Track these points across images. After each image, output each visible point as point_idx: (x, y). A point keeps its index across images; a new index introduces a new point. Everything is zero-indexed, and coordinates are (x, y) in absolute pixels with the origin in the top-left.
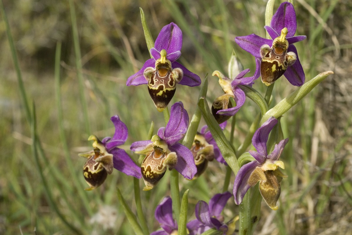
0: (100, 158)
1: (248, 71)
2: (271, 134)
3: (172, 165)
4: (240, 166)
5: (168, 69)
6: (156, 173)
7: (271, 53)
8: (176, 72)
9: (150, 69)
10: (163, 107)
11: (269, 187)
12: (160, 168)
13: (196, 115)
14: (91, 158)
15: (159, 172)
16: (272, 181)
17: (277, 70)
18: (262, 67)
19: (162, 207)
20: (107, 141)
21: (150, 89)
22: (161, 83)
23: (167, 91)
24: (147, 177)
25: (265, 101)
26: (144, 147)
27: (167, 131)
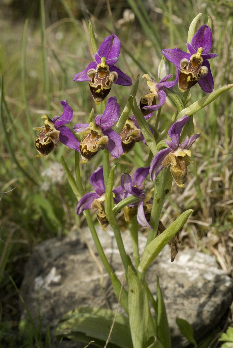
0: (49, 133)
1: (171, 76)
2: (184, 128)
3: (103, 146)
4: (158, 150)
5: (106, 72)
6: (91, 151)
7: (188, 66)
8: (113, 75)
9: (92, 71)
10: (100, 102)
11: (178, 169)
12: (94, 148)
13: (127, 107)
14: (43, 132)
15: (93, 150)
16: (181, 165)
17: (191, 81)
18: (180, 77)
19: (96, 174)
20: (56, 120)
21: (91, 86)
22: (100, 83)
23: (104, 89)
24: (83, 153)
25: (182, 102)
26: (84, 129)
27: (103, 119)
